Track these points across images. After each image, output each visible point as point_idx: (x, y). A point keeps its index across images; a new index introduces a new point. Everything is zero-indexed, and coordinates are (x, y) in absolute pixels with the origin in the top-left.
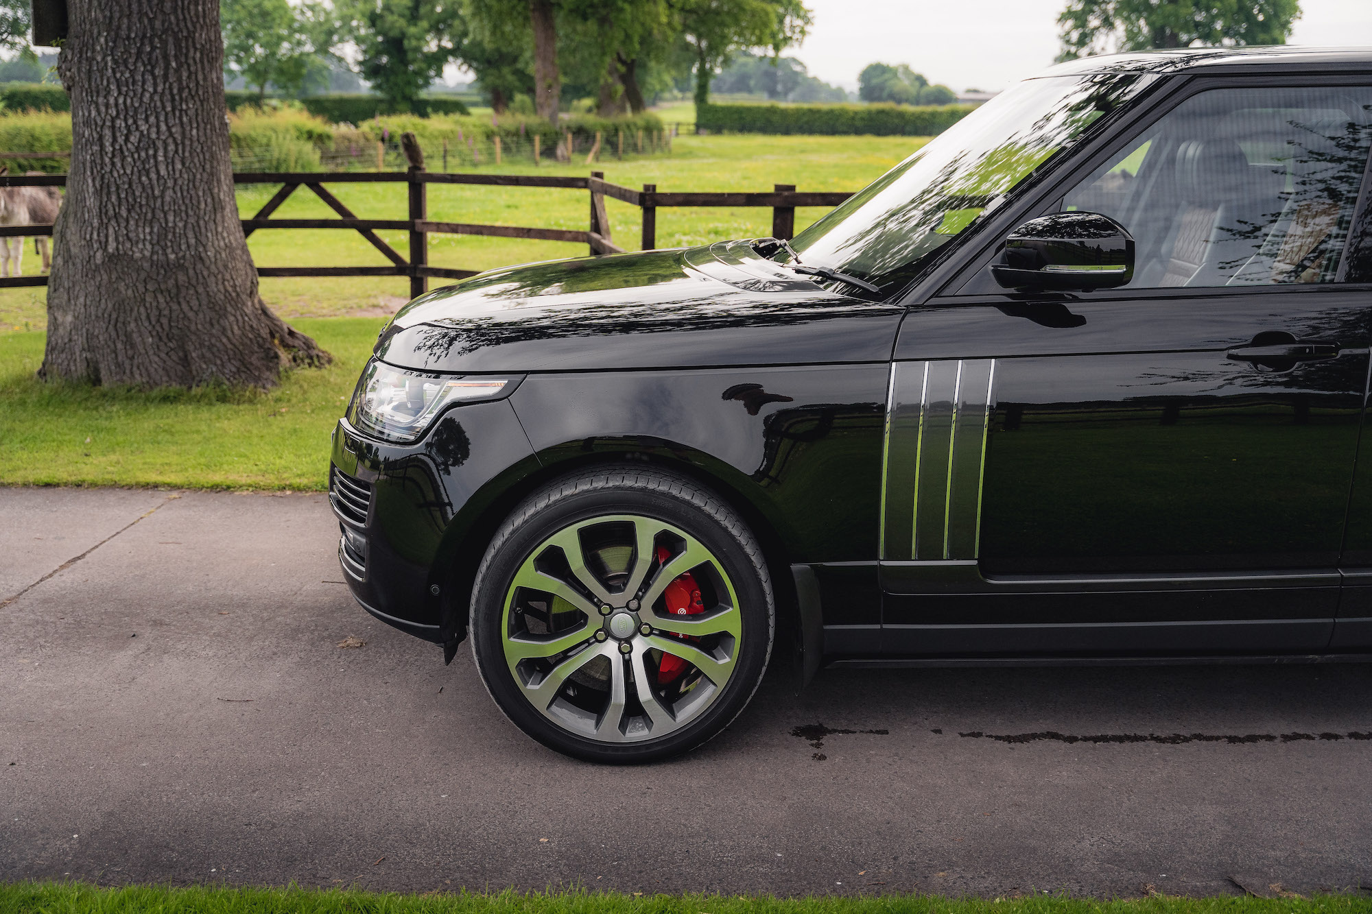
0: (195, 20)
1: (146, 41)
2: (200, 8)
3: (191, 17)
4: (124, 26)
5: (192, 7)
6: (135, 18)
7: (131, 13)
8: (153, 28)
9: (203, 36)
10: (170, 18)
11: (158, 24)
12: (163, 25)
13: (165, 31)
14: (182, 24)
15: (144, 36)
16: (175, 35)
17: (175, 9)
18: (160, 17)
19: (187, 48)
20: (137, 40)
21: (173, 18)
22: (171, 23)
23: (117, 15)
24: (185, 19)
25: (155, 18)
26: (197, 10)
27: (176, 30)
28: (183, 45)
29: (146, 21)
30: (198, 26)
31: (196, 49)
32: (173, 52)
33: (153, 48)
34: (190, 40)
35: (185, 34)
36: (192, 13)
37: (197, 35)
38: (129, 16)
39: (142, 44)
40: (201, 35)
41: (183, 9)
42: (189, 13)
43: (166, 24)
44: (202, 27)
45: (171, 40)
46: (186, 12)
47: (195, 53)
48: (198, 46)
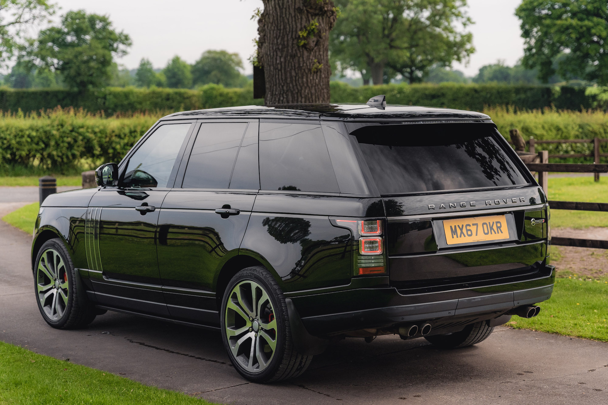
0: (301, 85)
1: (281, 95)
2: (305, 80)
3: (299, 84)
4: (274, 90)
5: (300, 79)
6: (278, 85)
7: (276, 84)
8: (284, 90)
9: (307, 91)
10: (289, 86)
11: (285, 88)
12: (287, 88)
13: (287, 91)
14: (295, 87)
15: (280, 93)
16: (292, 92)
17: (291, 81)
18: (286, 85)
19: (298, 97)
20: (278, 95)
21: (291, 85)
22: (290, 87)
23: (272, 85)
24: (296, 85)
25: (284, 85)
26: (303, 82)
27: (292, 89)
28: (296, 96)
29: (281, 87)
30: (303, 88)
31: (302, 98)
32: (291, 99)
33: (284, 98)
34: (299, 94)
35: (296, 91)
36: (300, 82)
37: (303, 91)
38: (276, 85)
39: (280, 97)
40: (305, 91)
41: (296, 81)
42: (299, 82)
43: (288, 87)
44: (306, 88)
45: (290, 94)
46: (297, 82)
47: (302, 99)
48: (303, 96)
